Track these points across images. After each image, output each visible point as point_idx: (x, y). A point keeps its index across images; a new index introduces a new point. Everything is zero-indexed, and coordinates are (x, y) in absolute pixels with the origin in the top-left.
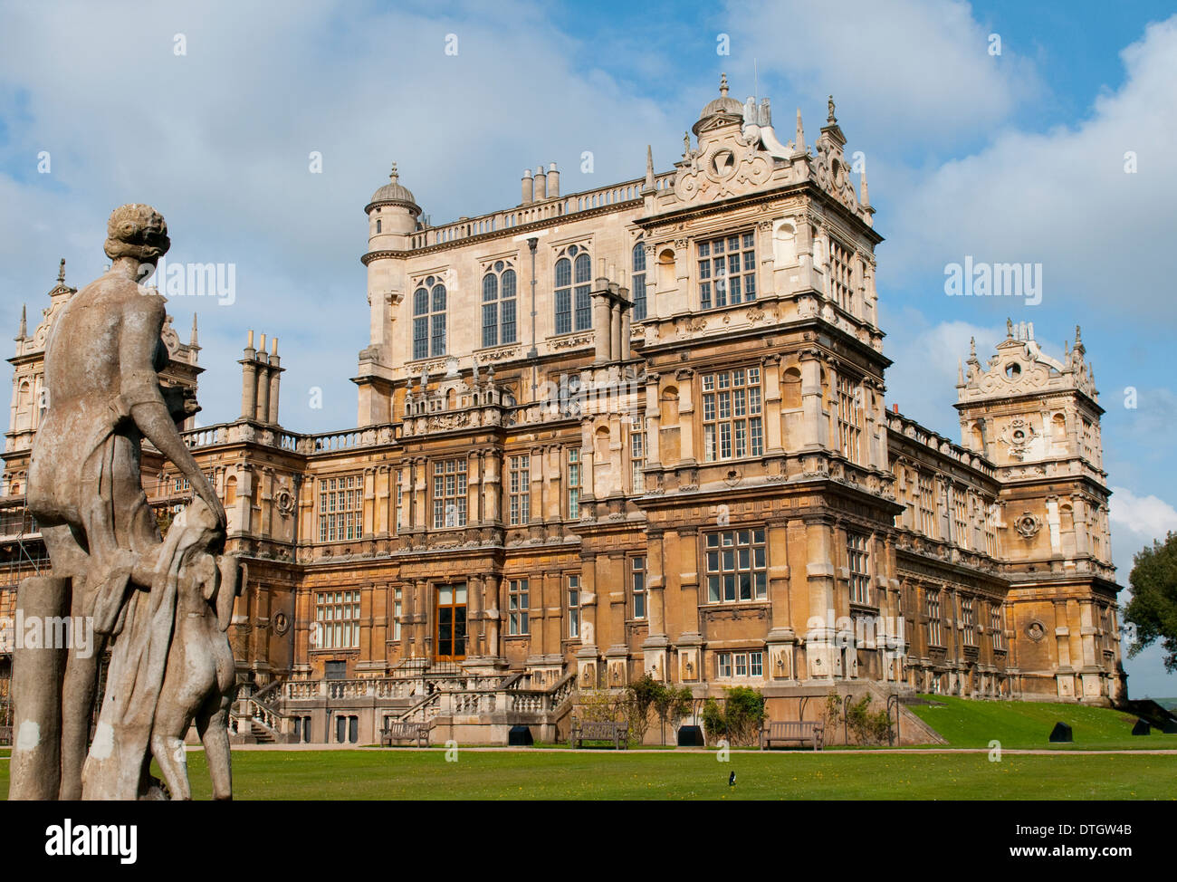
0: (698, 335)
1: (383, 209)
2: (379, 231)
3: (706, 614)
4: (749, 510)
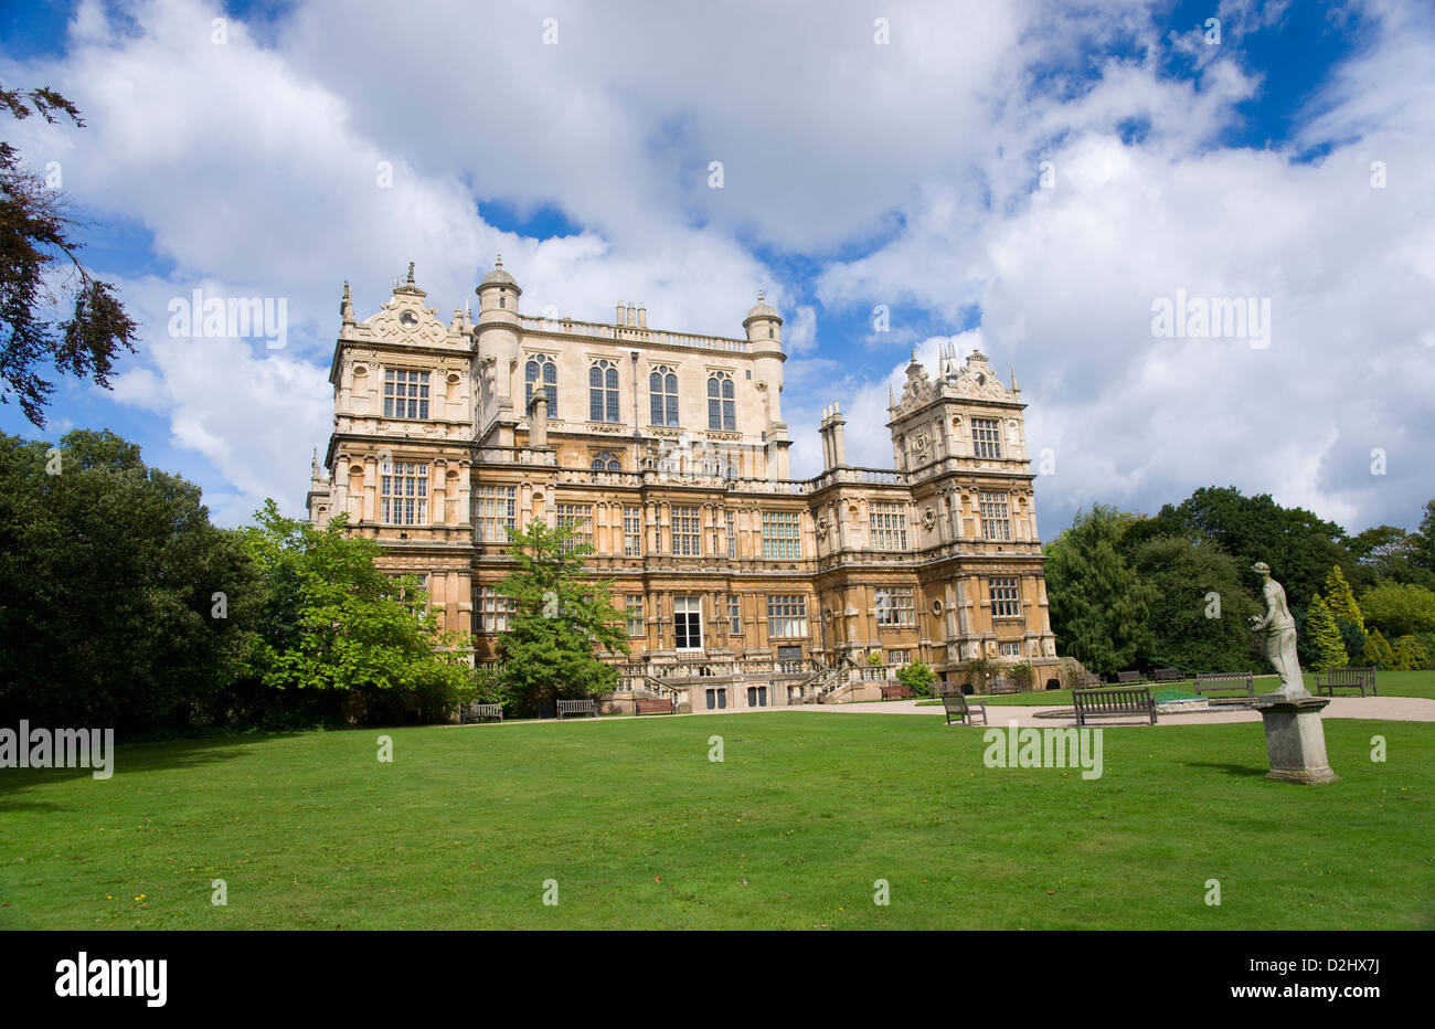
0: (977, 470)
1: (507, 291)
2: (503, 306)
3: (995, 622)
4: (1012, 569)
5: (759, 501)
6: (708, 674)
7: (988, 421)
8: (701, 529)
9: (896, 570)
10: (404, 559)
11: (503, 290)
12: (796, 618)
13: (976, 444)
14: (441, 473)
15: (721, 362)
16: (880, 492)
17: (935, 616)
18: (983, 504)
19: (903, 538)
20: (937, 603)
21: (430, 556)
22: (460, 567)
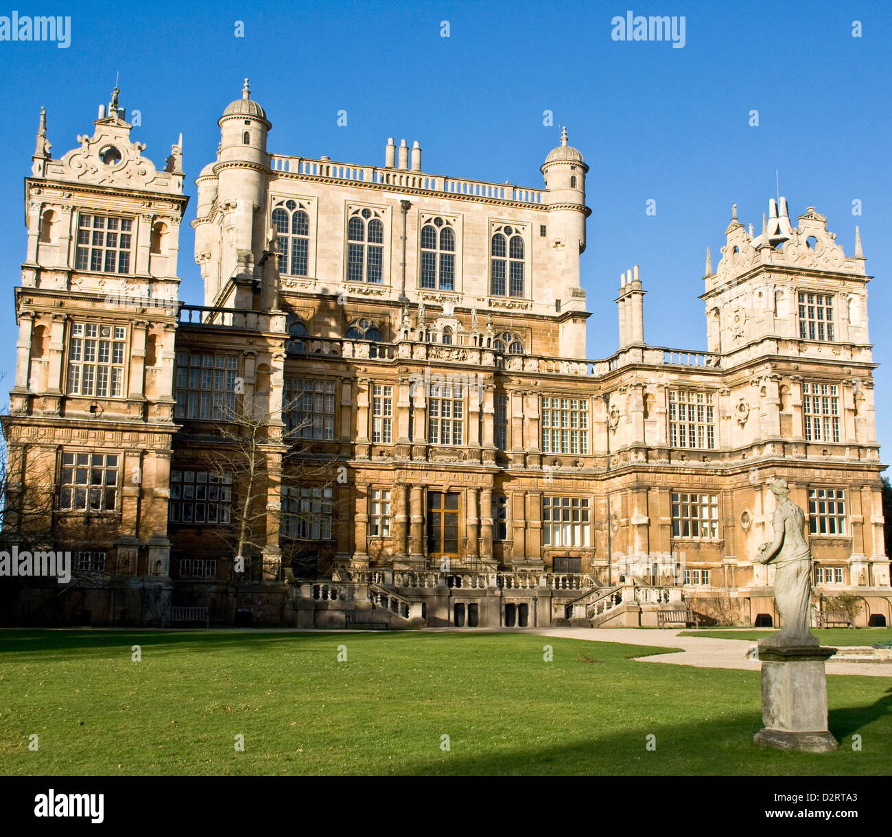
1: (253, 123)
2: (248, 142)
3: (813, 541)
4: (839, 477)
5: (539, 382)
6: (459, 585)
7: (820, 296)
8: (464, 413)
9: (698, 472)
10: (92, 433)
11: (247, 123)
12: (577, 524)
13: (802, 324)
14: (140, 337)
15: (509, 214)
16: (684, 377)
17: (744, 529)
18: (805, 398)
19: (710, 434)
20: (746, 513)
21: (123, 431)
22: (158, 447)
